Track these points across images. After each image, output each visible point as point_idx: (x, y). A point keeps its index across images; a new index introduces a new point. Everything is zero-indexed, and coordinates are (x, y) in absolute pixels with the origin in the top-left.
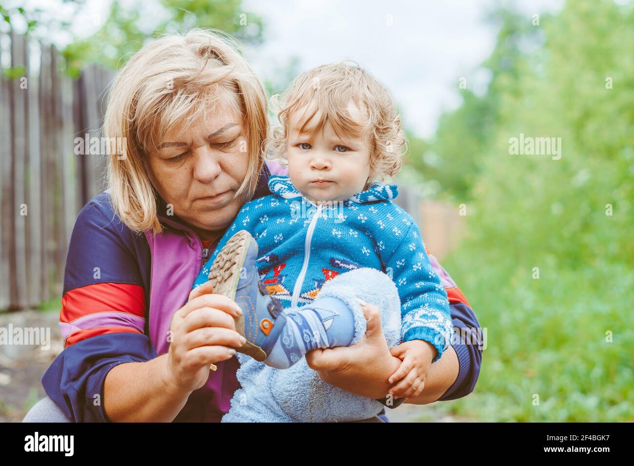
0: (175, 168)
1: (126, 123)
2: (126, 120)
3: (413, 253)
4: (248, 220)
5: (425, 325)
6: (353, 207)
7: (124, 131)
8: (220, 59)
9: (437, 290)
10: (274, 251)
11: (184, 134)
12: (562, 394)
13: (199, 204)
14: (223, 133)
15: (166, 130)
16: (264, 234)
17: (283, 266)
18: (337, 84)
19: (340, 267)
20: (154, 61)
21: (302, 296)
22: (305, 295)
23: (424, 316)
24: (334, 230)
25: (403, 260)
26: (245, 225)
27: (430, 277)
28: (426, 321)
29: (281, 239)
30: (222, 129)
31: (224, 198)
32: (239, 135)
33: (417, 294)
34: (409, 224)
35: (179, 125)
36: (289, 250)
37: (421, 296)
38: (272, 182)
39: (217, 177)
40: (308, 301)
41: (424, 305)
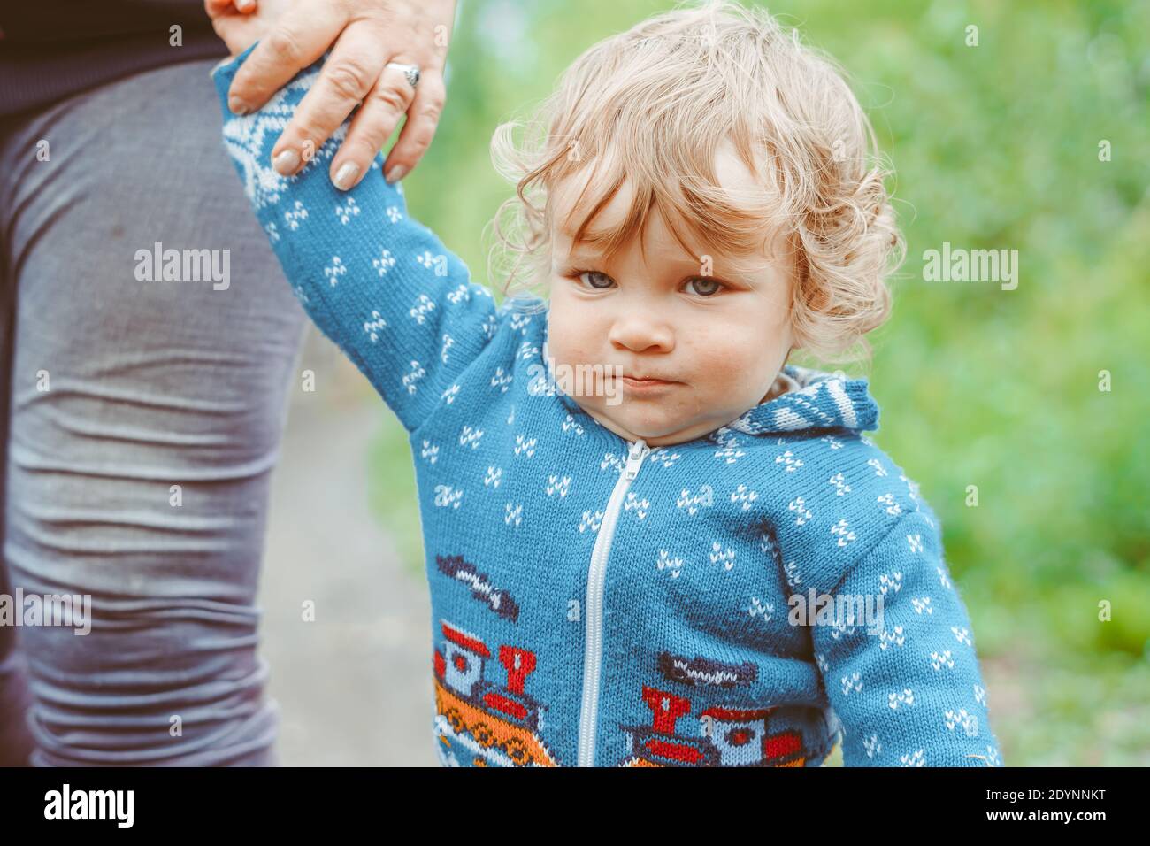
18: (680, 95)
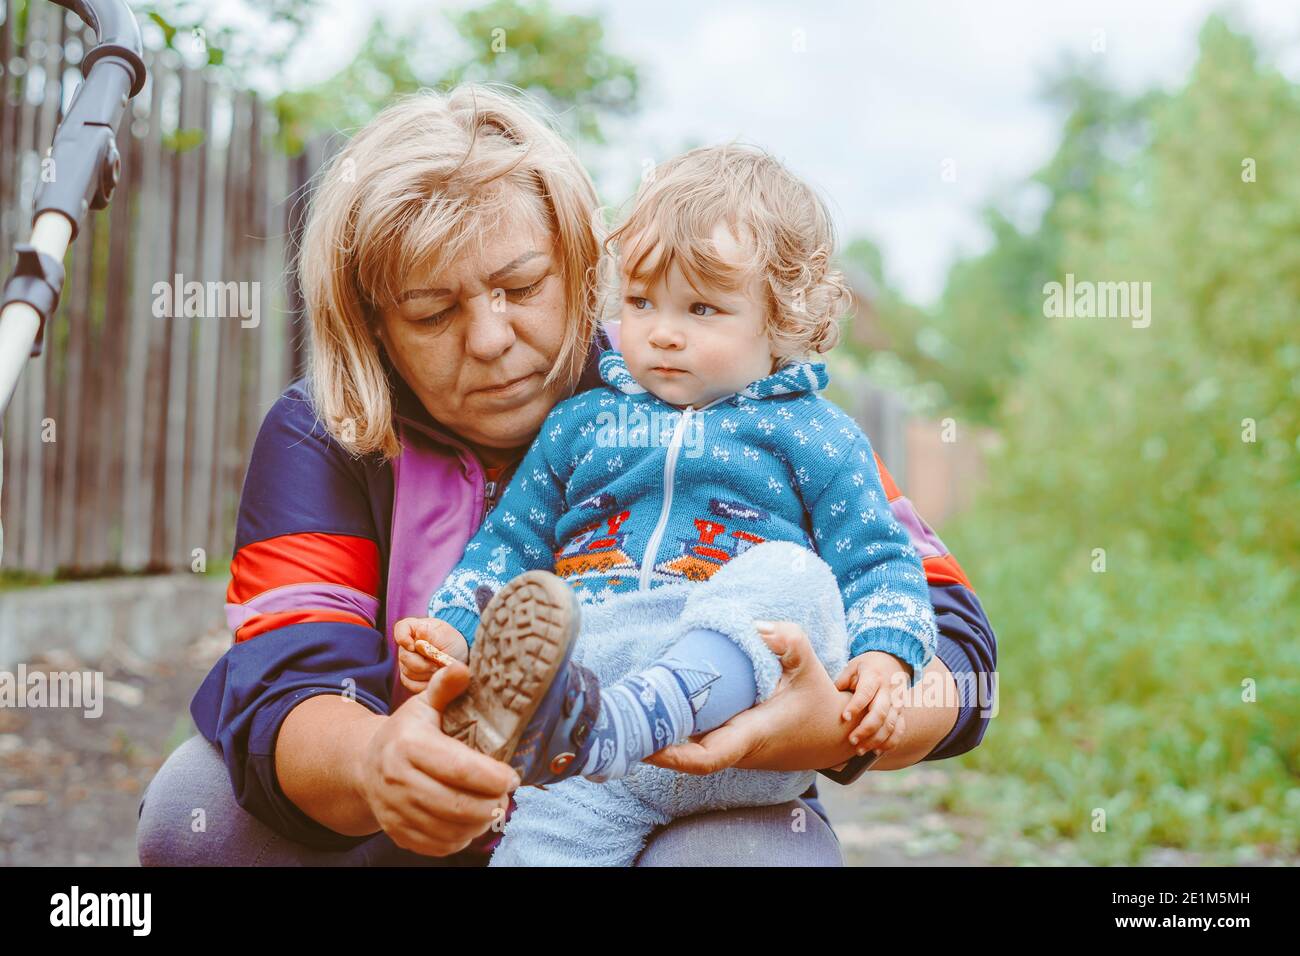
0: (432, 335)
1: (339, 256)
2: (338, 251)
3: (860, 491)
4: (560, 432)
5: (883, 624)
6: (747, 408)
7: (335, 270)
8: (509, 136)
9: (904, 556)
10: (611, 488)
11: (444, 272)
12: (1143, 786)
13: (478, 400)
14: (516, 270)
15: (411, 266)
16: (589, 457)
17: (625, 516)
19: (728, 516)
20: (390, 142)
21: (658, 569)
22: (663, 567)
23: (881, 608)
24: (717, 448)
25: (843, 503)
26: (553, 440)
27: (891, 533)
28: (885, 618)
29: (620, 466)
30: (515, 262)
31: (524, 389)
32: (547, 273)
33: (867, 566)
34: (851, 437)
35: (433, 256)
36: (635, 486)
37: (874, 570)
38: (605, 364)
39: (507, 350)
40: (669, 578)
41: (880, 587)
